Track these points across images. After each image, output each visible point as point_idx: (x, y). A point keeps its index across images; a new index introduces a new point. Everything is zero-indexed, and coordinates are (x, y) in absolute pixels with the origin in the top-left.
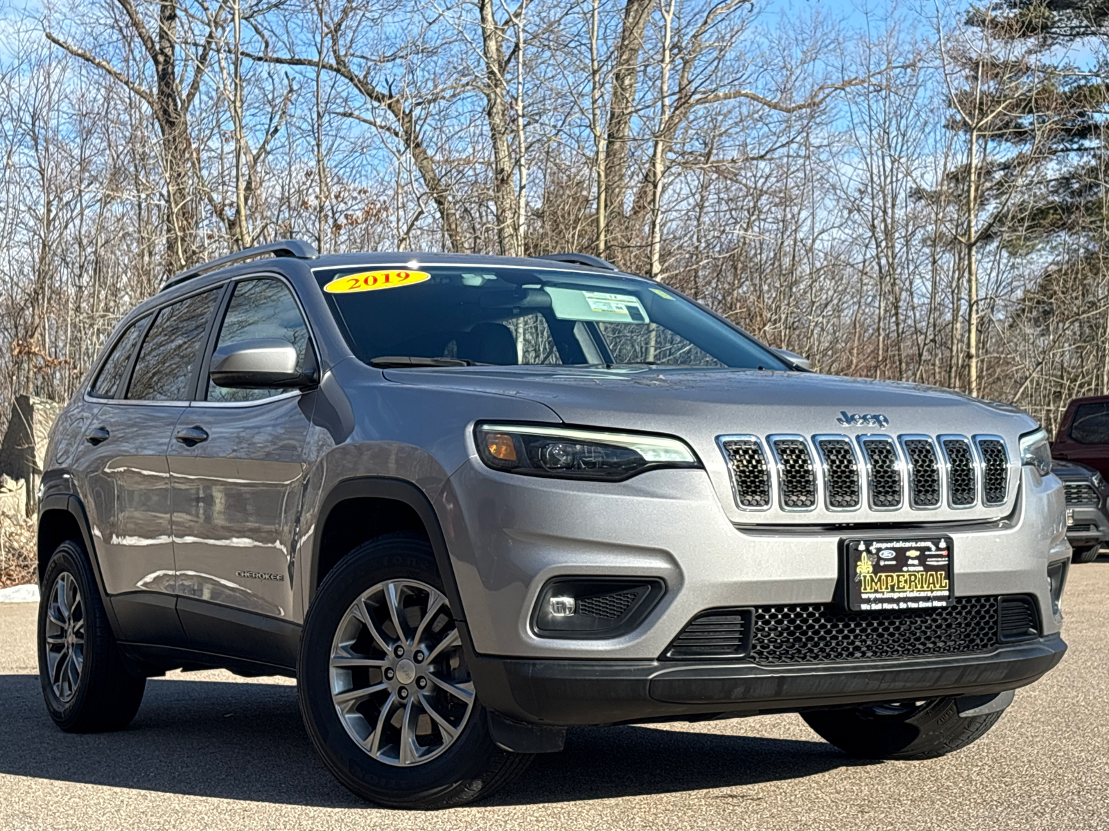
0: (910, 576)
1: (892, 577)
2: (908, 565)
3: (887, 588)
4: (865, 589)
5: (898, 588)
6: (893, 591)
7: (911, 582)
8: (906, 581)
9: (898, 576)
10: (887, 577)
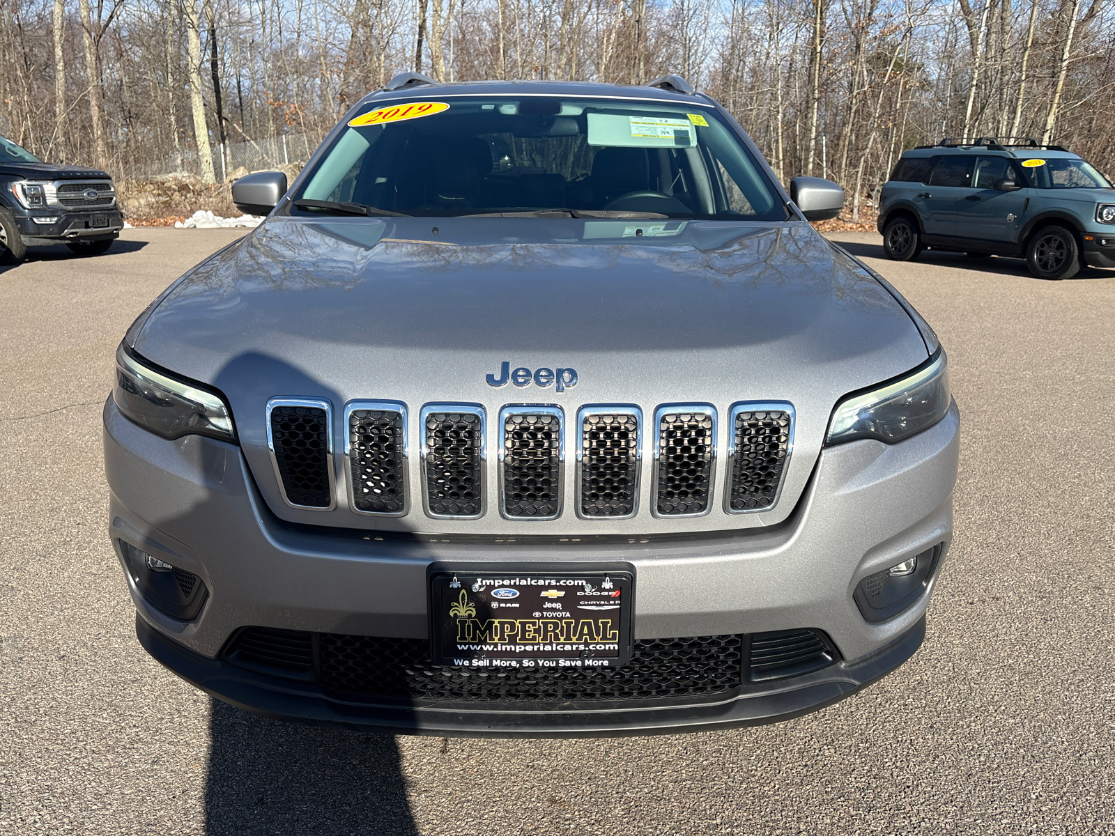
0: (545, 624)
1: (513, 625)
2: (542, 610)
3: (502, 638)
4: (463, 637)
5: (523, 638)
6: (513, 641)
7: (546, 631)
8: (536, 631)
9: (523, 624)
10: (502, 624)
